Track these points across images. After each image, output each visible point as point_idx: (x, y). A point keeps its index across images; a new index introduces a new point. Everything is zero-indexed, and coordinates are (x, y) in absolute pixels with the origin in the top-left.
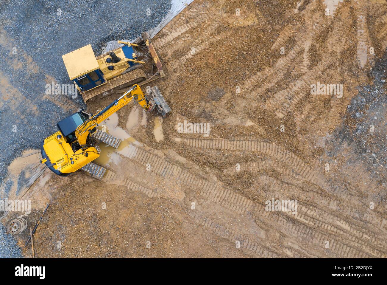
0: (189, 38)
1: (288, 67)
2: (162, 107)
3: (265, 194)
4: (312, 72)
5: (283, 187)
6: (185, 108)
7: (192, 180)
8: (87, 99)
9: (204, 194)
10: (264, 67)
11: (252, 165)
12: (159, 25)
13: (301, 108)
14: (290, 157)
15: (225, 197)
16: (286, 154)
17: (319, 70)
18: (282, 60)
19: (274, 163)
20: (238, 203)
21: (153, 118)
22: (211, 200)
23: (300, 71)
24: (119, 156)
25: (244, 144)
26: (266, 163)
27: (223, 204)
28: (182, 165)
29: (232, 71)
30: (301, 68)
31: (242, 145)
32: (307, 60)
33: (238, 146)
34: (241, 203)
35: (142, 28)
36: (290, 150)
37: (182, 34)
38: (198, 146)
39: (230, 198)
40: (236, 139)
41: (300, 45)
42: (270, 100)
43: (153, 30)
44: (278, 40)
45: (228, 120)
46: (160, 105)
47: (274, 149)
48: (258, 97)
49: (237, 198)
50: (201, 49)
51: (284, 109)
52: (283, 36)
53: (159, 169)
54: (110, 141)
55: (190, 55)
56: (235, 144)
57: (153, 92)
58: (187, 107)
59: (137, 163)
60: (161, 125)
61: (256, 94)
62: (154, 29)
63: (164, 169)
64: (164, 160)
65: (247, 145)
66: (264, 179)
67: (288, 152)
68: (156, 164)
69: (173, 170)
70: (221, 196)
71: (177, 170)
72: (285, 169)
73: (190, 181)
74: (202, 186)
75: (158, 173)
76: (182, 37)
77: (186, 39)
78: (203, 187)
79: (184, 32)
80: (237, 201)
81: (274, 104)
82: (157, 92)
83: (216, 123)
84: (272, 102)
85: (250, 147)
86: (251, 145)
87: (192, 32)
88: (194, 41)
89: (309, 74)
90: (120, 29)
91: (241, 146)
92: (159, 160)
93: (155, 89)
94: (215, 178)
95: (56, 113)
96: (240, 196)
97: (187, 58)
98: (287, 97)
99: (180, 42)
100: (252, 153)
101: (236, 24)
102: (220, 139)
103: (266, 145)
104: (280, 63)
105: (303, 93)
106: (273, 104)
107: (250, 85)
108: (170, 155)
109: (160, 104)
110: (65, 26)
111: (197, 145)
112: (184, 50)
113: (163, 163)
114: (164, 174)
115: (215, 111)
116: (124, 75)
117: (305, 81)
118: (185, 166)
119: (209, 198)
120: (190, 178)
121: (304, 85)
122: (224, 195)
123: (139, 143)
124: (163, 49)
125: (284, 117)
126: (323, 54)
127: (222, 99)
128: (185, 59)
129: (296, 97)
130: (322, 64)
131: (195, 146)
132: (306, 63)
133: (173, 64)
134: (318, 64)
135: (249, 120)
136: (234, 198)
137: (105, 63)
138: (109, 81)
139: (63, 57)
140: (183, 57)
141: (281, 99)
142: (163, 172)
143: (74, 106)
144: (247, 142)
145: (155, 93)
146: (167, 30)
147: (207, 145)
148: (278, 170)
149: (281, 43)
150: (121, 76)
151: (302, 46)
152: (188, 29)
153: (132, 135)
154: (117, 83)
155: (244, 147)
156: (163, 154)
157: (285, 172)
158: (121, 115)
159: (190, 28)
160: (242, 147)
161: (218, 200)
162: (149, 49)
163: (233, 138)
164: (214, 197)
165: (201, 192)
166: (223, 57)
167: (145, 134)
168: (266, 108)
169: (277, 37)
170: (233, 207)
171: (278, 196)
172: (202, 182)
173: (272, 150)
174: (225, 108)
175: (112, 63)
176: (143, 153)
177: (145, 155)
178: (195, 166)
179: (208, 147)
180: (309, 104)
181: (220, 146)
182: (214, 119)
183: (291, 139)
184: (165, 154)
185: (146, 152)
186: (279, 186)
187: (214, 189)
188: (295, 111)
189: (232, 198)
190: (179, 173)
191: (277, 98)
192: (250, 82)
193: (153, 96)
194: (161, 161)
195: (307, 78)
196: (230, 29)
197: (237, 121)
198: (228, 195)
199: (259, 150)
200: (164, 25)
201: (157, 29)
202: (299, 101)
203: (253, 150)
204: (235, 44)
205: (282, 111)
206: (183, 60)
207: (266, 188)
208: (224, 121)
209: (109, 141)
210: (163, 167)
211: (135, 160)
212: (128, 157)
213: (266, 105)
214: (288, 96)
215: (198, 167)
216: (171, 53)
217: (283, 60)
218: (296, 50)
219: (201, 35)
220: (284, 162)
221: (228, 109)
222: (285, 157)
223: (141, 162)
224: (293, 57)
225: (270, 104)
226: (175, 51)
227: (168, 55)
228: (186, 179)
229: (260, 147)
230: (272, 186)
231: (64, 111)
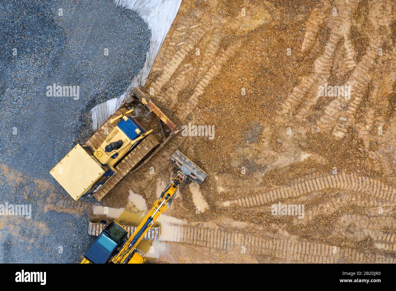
0: (190, 68)
1: (329, 68)
2: (194, 175)
3: (352, 235)
4: (363, 63)
5: (370, 221)
6: (221, 164)
7: (260, 243)
8: (101, 198)
9: (280, 255)
10: (300, 78)
11: (325, 207)
12: (146, 64)
13: (361, 117)
14: (368, 183)
15: (306, 251)
16: (362, 182)
17: (369, 58)
18: (319, 62)
19: (352, 197)
20: (323, 254)
21: (186, 187)
22: (290, 259)
23: (347, 68)
24: (164, 243)
25: (307, 185)
26: (341, 200)
27: (305, 259)
28: (242, 231)
29: (259, 95)
30: (347, 64)
31: (306, 186)
32: (351, 49)
33: (301, 189)
34: (327, 252)
35: (126, 77)
36: (366, 175)
37: (179, 67)
38: (254, 204)
39: (311, 251)
40: (296, 182)
41: (336, 33)
42: (322, 119)
43: (140, 74)
44: (306, 36)
45: (279, 161)
46: (192, 174)
47: (345, 179)
48: (305, 120)
49: (319, 248)
50: (210, 77)
51: (342, 126)
52: (311, 28)
53: (217, 243)
54: (149, 236)
55: (200, 91)
56: (297, 188)
57: (177, 160)
58: (223, 162)
59: (189, 244)
60: (199, 191)
61: (302, 117)
62: (141, 71)
63: (223, 241)
64: (219, 231)
65: (311, 185)
66: (345, 219)
67: (364, 178)
68: (212, 239)
69: (234, 239)
70: (300, 251)
71: (238, 237)
72: (367, 201)
73: (259, 245)
74: (274, 247)
75: (218, 247)
76: (182, 71)
77: (187, 72)
78: (276, 248)
79: (180, 62)
80: (321, 252)
81: (328, 122)
82: (180, 158)
83: (266, 171)
84: (325, 121)
85: (316, 186)
86: (317, 183)
87: (191, 60)
88: (199, 71)
89: (358, 68)
90: (98, 88)
91: (304, 188)
92: (214, 233)
93: (178, 156)
94: (286, 234)
95: (69, 222)
96: (323, 246)
97: (197, 96)
98: (340, 108)
99: (181, 78)
100: (321, 193)
101: (244, 29)
102: (277, 187)
103: (335, 177)
104: (319, 66)
105: (359, 97)
106: (326, 124)
107: (290, 107)
108: (223, 224)
109: (191, 172)
110: (27, 109)
111: (251, 203)
112: (191, 87)
113: (219, 235)
114: (225, 246)
115: (259, 157)
116: (132, 152)
117: (356, 79)
118: (247, 230)
119: (287, 258)
120: (257, 243)
121: (356, 85)
122: (304, 249)
123: (182, 220)
124: (163, 95)
125: (345, 135)
126: (369, 34)
127: (263, 140)
128: (196, 98)
129: (352, 104)
130: (371, 50)
131: (250, 205)
132: (351, 55)
133: (183, 110)
134: (367, 52)
135: (303, 153)
136: (316, 249)
137: (104, 153)
138: (117, 167)
139: (51, 173)
140: (192, 97)
141: (334, 114)
142: (223, 245)
143: (86, 206)
144: (310, 182)
145: (179, 161)
146: (158, 67)
147: (263, 199)
148: (359, 204)
149: (312, 38)
150: (129, 155)
151: (339, 33)
152: (184, 56)
153: (170, 214)
154: (128, 166)
155: (308, 188)
156: (215, 225)
157: (368, 204)
158: (147, 197)
159: (187, 53)
160: (307, 189)
161: (298, 258)
162: (150, 108)
163: (292, 182)
164: (293, 255)
165: (275, 255)
166: (242, 80)
167: (184, 208)
168: (319, 131)
169: (304, 32)
170: (319, 259)
171: (368, 234)
172: (273, 242)
173: (344, 181)
174: (270, 149)
175: (114, 150)
176: (191, 231)
177: (194, 232)
178: (258, 227)
179: (266, 202)
180: (371, 109)
181: (279, 196)
182: (261, 167)
183: (363, 161)
184: (217, 225)
185: (194, 229)
186: (365, 222)
187: (289, 246)
188: (356, 123)
189: (313, 250)
190: (241, 240)
191: (329, 114)
192: (288, 104)
193: (178, 165)
194: (216, 233)
195: (357, 74)
196: (238, 38)
197: (289, 159)
198: (308, 249)
199: (327, 186)
200: (152, 63)
201: (145, 71)
202: (357, 109)
203: (320, 189)
204: (253, 58)
205: (340, 129)
206: (194, 99)
207: (351, 229)
208: (275, 164)
209: (147, 235)
210: (220, 240)
211: (184, 241)
212: (175, 241)
213: (318, 128)
214: (342, 107)
215: (262, 226)
216: (175, 97)
217: (321, 61)
218: (333, 41)
219: (204, 58)
220: (362, 191)
221: (275, 150)
222: (362, 185)
223: (193, 241)
224: (332, 52)
225: (323, 124)
226: (180, 92)
227: (173, 101)
228: (253, 244)
229: (328, 183)
230: (357, 224)
231: (78, 216)
